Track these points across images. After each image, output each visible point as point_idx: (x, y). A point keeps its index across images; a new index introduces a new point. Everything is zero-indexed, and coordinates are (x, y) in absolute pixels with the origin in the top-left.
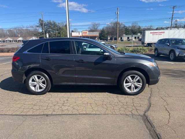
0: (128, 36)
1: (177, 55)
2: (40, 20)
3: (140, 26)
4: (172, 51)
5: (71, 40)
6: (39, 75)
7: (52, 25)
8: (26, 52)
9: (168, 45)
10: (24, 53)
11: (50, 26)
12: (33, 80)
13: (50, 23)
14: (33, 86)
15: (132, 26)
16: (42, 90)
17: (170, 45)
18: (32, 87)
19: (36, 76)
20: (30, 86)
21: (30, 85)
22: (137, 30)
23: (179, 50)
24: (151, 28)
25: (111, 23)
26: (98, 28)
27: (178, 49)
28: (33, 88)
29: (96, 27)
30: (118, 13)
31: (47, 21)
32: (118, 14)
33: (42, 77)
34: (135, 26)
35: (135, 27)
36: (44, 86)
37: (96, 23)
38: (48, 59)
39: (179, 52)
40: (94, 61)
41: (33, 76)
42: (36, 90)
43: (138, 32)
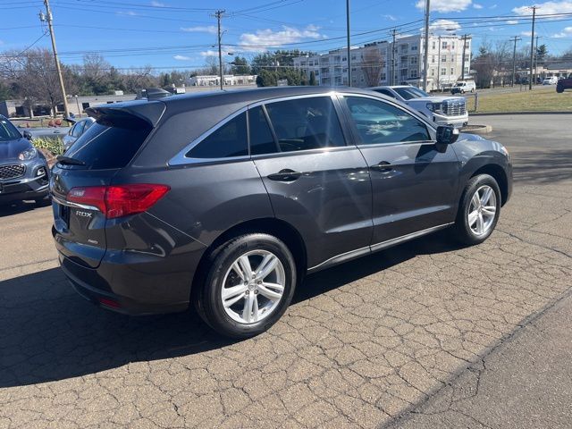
0: (85, 100)
3: (112, 68)
6: (259, 252)
10: (173, 162)
15: (85, 66)
20: (226, 310)
21: (224, 302)
22: (109, 80)
24: (150, 73)
32: (48, 20)
33: (270, 255)
34: (97, 65)
35: (96, 69)
36: (276, 292)
38: (290, 177)
41: (235, 263)
42: (247, 320)
43: (111, 85)
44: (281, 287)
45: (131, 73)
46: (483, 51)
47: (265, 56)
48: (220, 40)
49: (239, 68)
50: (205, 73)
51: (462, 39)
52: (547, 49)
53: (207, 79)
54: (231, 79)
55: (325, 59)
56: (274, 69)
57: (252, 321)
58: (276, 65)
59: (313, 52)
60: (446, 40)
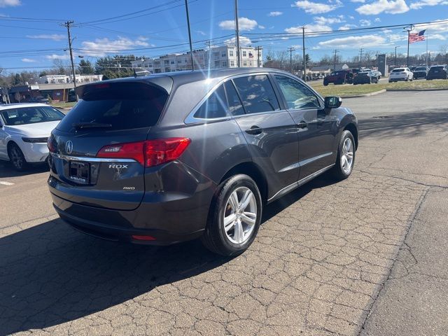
42: (238, 241)
44: (255, 215)
46: (268, 58)
47: (106, 59)
48: (70, 45)
49: (85, 69)
50: (53, 73)
51: (256, 49)
52: (310, 57)
53: (57, 78)
54: (79, 78)
55: (157, 63)
56: (116, 69)
57: (240, 242)
58: (118, 66)
59: (146, 57)
60: (245, 50)
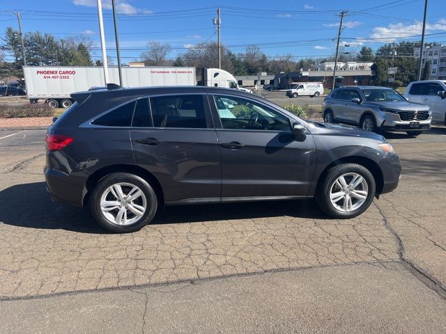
0: (240, 78)
1: (379, 125)
2: (10, 30)
3: (264, 56)
4: (368, 115)
5: (205, 94)
6: (128, 184)
7: (44, 44)
8: (89, 124)
9: (357, 102)
10: (82, 126)
11: (39, 48)
12: (110, 197)
13: (39, 40)
14: (110, 212)
15: (247, 55)
16: (133, 220)
17: (361, 101)
18: (108, 213)
19: (118, 187)
20: (104, 213)
21: (102, 208)
22: (259, 64)
23: (383, 113)
24: (290, 60)
25: (199, 46)
26: (166, 56)
27: (382, 110)
28: (110, 218)
29: (159, 55)
30: (218, 21)
31: (30, 33)
32: (218, 24)
33: (136, 188)
34: (255, 54)
35: (252, 56)
36: (140, 211)
37: (159, 43)
38: (152, 142)
39: (384, 117)
40: (265, 145)
41: (111, 187)
43: (260, 68)
44: (144, 209)
45: (276, 59)
47: (390, 46)
54: (354, 65)
56: (391, 58)
57: (121, 224)
